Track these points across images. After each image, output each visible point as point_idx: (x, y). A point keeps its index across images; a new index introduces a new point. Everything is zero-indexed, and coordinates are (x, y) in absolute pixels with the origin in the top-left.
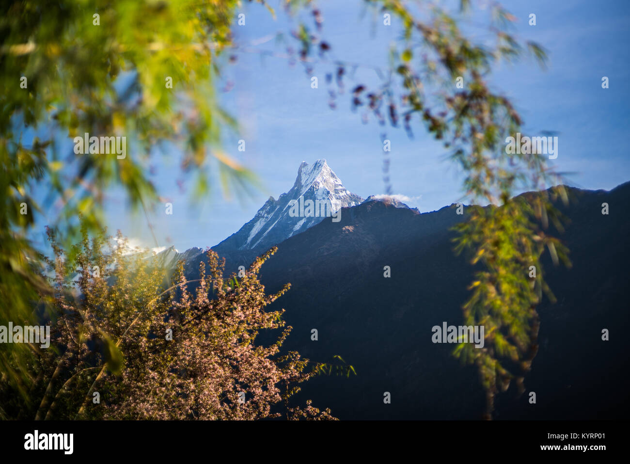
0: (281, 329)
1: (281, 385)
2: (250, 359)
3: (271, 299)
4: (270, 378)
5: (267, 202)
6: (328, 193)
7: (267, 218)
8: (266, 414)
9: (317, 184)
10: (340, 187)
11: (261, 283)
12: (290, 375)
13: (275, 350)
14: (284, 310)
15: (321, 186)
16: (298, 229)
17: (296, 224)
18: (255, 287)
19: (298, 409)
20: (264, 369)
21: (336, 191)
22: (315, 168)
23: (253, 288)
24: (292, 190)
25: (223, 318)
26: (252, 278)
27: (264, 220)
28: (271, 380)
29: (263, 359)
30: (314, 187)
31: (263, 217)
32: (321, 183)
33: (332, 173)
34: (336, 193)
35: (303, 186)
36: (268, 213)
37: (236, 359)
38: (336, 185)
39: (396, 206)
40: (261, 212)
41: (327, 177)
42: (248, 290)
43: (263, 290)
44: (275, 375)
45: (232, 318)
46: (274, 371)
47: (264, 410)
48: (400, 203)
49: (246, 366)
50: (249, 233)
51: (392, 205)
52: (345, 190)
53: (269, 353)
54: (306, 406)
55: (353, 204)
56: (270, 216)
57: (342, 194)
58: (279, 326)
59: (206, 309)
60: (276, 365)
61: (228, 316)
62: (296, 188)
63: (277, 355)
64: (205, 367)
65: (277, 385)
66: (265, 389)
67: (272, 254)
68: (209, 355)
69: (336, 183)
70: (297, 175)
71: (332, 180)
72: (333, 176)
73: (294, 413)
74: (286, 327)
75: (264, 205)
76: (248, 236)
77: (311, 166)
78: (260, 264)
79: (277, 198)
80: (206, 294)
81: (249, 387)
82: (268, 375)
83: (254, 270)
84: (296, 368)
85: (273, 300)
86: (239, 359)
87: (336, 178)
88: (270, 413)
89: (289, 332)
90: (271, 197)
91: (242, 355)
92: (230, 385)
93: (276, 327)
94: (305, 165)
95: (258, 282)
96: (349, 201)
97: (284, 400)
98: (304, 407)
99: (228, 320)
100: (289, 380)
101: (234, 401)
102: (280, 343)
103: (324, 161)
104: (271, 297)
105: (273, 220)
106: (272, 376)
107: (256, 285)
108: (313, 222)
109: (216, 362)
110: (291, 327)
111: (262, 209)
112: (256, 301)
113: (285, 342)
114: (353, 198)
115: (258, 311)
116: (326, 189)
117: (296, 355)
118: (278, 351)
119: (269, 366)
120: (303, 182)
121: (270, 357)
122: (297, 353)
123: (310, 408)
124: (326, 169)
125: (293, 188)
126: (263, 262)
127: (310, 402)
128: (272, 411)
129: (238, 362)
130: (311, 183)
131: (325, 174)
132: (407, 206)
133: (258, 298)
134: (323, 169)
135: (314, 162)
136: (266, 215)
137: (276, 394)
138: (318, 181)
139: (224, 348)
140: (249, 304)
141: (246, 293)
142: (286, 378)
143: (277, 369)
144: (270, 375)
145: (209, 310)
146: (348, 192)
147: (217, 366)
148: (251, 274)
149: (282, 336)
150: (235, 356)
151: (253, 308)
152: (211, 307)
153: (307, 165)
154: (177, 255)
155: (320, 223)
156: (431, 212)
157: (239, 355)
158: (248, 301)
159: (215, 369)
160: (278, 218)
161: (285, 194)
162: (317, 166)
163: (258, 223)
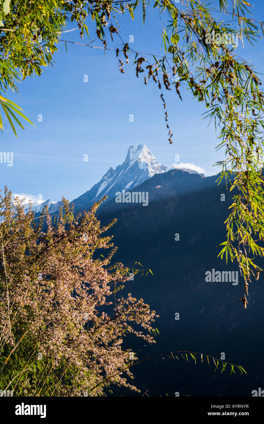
0: (111, 249)
1: (111, 284)
2: (91, 268)
3: (105, 229)
4: (103, 280)
5: (108, 171)
6: (147, 165)
7: (108, 181)
8: (103, 303)
9: (139, 159)
10: (155, 161)
11: (98, 219)
12: (117, 278)
13: (106, 262)
14: (113, 236)
15: (142, 160)
16: (128, 188)
17: (127, 185)
18: (94, 222)
19: (123, 299)
20: (100, 274)
21: (152, 164)
22: (138, 149)
23: (92, 222)
24: (124, 163)
25: (73, 242)
26: (92, 216)
27: (106, 182)
28: (104, 281)
29: (99, 268)
30: (138, 161)
31: (106, 180)
32: (142, 159)
33: (149, 152)
34: (152, 165)
35: (131, 160)
36: (109, 178)
37: (82, 268)
38: (152, 160)
39: (190, 173)
40: (105, 177)
41: (146, 154)
42: (89, 224)
43: (99, 224)
44: (107, 278)
45: (79, 242)
46: (106, 276)
47: (102, 300)
48: (193, 171)
49: (88, 272)
50: (97, 190)
51: (187, 172)
52: (157, 163)
53: (103, 264)
54: (128, 297)
55: (163, 172)
56: (110, 180)
57: (155, 166)
58: (110, 247)
59: (63, 237)
60: (108, 272)
61: (77, 240)
62: (126, 162)
63: (109, 265)
64: (62, 273)
65: (108, 285)
66: (101, 287)
67: (105, 200)
68: (63, 265)
69: (152, 158)
70: (127, 153)
71: (149, 157)
72: (150, 154)
73: (120, 301)
74: (113, 247)
75: (107, 173)
76: (97, 192)
77: (136, 148)
78: (96, 207)
79: (114, 169)
80: (64, 227)
81: (91, 286)
82: (102, 279)
83: (93, 211)
84: (120, 273)
85: (106, 230)
86: (84, 268)
87: (152, 155)
88: (105, 302)
89: (116, 251)
90: (111, 168)
91: (85, 266)
92: (78, 285)
93: (108, 247)
94: (132, 147)
95: (95, 219)
96: (160, 170)
97: (113, 294)
98: (126, 297)
99: (77, 244)
100: (117, 281)
101: (81, 295)
102: (110, 257)
103: (144, 145)
104: (104, 228)
105: (112, 182)
106: (105, 279)
107: (94, 221)
108: (138, 183)
109: (69, 270)
110: (117, 248)
111: (105, 175)
112: (94, 231)
113: (113, 257)
114: (163, 168)
115: (96, 237)
116: (145, 162)
117: (121, 265)
118: (110, 263)
119: (103, 272)
120: (131, 158)
121: (104, 267)
122: (121, 263)
123: (131, 299)
124: (145, 150)
125: (125, 162)
126: (99, 206)
127: (131, 294)
128: (107, 301)
129: (83, 270)
130: (136, 158)
131: (145, 153)
132: (197, 173)
133: (96, 228)
134: (143, 150)
135: (138, 145)
136: (107, 179)
137: (108, 290)
138: (140, 157)
139: (73, 261)
140: (90, 233)
141: (88, 226)
142: (114, 280)
143: (108, 274)
144: (104, 278)
145: (64, 237)
146: (160, 164)
147: (69, 272)
148: (91, 214)
149: (111, 253)
150: (81, 266)
151: (93, 236)
152: (66, 235)
153: (133, 147)
154: (52, 205)
155: (142, 184)
156: (212, 176)
157: (83, 265)
158: (90, 231)
159: (67, 275)
160: (115, 181)
161: (120, 165)
162: (140, 147)
163: (103, 184)
